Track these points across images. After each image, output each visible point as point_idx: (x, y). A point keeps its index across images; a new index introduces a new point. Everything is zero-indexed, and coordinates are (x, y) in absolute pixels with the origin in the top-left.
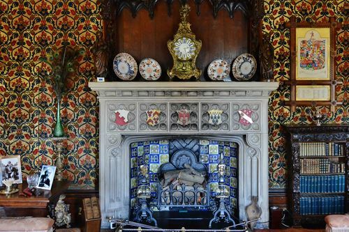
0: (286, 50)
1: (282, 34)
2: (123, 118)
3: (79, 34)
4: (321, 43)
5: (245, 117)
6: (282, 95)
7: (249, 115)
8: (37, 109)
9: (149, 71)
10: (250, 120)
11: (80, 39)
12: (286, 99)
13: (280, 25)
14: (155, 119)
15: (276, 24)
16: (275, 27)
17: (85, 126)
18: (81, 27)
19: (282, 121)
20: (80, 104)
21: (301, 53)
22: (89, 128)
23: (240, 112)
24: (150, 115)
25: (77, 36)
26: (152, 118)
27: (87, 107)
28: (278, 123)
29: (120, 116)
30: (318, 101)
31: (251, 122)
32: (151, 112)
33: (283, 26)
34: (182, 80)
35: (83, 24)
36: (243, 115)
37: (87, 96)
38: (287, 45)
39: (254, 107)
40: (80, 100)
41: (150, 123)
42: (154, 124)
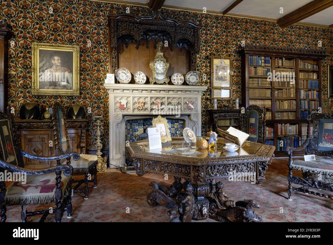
0: (208, 70)
1: (206, 62)
2: (123, 105)
3: (93, 56)
4: (225, 68)
5: (190, 105)
6: (206, 94)
7: (192, 104)
8: (67, 100)
9: (139, 78)
10: (192, 107)
11: (94, 58)
12: (208, 97)
13: (205, 57)
14: (142, 106)
15: (204, 56)
16: (203, 58)
17: (97, 111)
18: (95, 51)
19: (206, 108)
20: (94, 98)
21: (216, 72)
22: (100, 112)
23: (187, 102)
24: (139, 104)
25: (92, 57)
26: (140, 105)
27: (99, 99)
28: (204, 109)
29: (122, 104)
30: (224, 98)
31: (193, 107)
32: (140, 102)
33: (207, 57)
34: (159, 84)
35: (96, 50)
36: (189, 104)
37: (98, 93)
38: (208, 68)
39: (194, 100)
40: (94, 95)
41: (139, 108)
42: (141, 109)
